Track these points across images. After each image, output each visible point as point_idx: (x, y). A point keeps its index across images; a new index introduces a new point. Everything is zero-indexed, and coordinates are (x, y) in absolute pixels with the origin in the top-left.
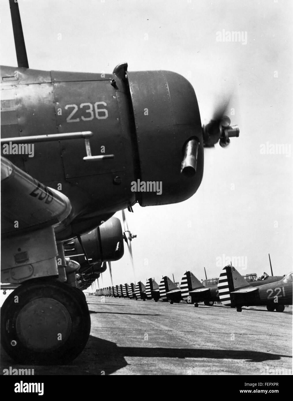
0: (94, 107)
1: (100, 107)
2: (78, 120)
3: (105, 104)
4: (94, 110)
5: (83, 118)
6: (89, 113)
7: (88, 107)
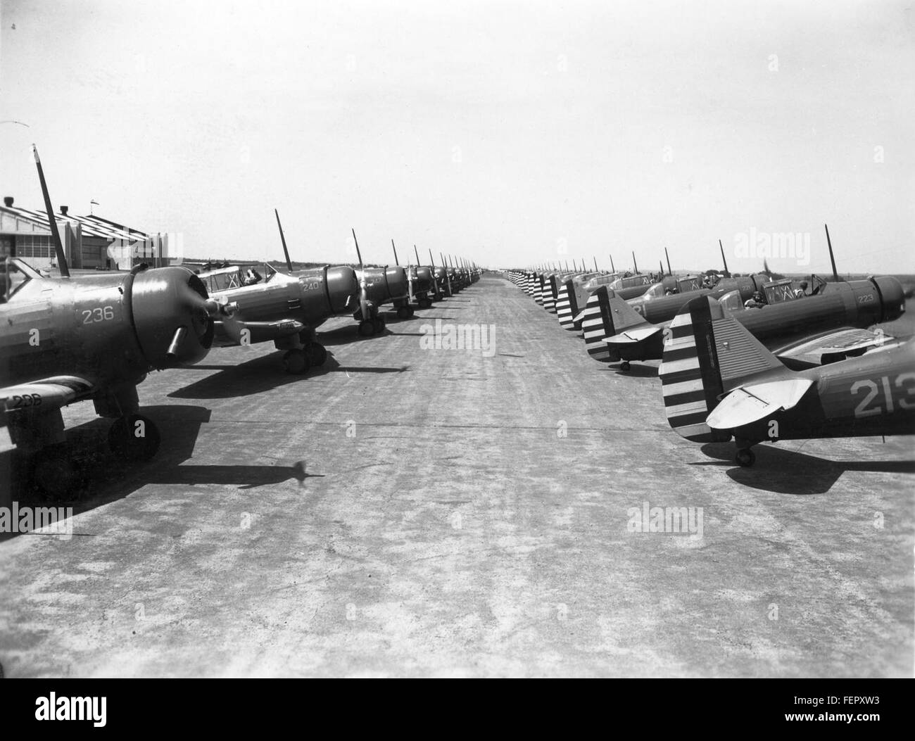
0: (103, 311)
1: (108, 310)
2: (91, 322)
3: (111, 308)
4: (103, 314)
5: (95, 320)
6: (100, 316)
7: (99, 311)
